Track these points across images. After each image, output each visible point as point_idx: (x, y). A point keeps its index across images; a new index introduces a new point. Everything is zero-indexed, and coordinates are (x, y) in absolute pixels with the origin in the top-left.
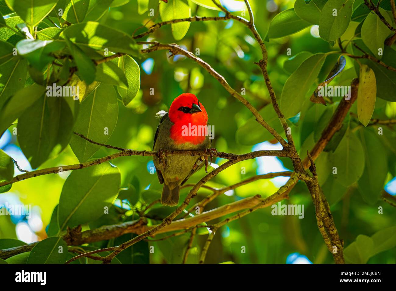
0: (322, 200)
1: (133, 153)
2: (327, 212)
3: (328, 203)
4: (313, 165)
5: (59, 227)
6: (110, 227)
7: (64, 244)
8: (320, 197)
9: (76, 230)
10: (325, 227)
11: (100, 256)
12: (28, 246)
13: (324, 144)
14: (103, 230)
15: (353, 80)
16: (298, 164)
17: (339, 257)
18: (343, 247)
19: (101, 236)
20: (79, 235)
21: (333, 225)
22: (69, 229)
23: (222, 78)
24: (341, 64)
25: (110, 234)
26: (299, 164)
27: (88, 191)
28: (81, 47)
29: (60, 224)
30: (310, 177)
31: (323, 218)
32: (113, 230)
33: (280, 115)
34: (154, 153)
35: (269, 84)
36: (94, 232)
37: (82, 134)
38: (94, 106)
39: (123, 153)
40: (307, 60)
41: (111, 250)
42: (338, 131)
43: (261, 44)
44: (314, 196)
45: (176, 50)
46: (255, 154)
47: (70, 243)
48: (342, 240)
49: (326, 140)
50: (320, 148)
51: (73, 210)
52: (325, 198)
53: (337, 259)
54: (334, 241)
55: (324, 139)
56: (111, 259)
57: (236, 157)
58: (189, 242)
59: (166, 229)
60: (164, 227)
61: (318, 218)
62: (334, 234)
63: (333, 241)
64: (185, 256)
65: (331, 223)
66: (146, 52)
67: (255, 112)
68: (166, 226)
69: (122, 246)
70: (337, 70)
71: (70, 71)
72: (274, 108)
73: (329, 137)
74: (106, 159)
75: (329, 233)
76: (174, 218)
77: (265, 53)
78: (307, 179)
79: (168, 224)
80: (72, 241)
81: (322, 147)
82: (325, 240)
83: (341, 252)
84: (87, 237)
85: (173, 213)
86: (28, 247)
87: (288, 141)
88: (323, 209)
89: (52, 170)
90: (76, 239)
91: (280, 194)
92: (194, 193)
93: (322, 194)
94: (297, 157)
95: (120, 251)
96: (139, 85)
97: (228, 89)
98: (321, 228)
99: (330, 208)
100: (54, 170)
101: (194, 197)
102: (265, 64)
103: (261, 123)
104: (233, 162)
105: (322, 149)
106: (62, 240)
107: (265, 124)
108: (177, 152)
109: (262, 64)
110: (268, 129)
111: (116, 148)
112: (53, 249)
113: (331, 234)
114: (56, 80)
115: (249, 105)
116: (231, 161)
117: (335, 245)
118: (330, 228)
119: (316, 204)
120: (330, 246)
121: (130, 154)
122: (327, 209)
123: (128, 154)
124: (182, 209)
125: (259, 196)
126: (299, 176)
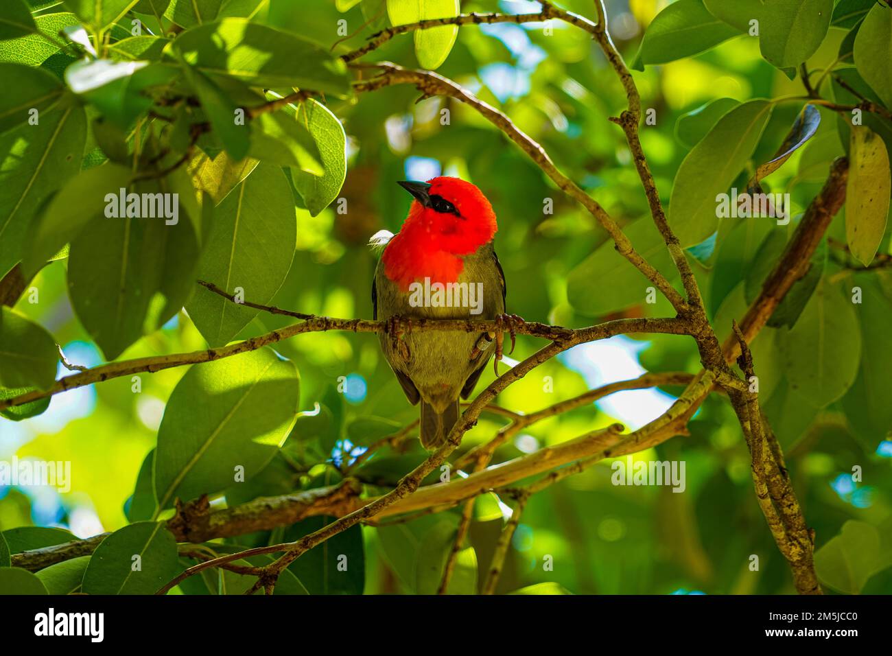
0: (766, 435)
1: (332, 325)
2: (776, 464)
3: (778, 443)
4: (747, 354)
5: (157, 502)
6: (274, 501)
7: (168, 539)
8: (762, 428)
9: (197, 507)
10: (772, 497)
11: (252, 566)
12: (85, 542)
13: (767, 309)
14: (259, 506)
15: (835, 162)
16: (711, 350)
17: (804, 568)
18: (812, 544)
19: (254, 520)
20: (202, 518)
21: (791, 494)
22: (181, 504)
23: (538, 149)
24: (809, 124)
25: (276, 517)
26: (714, 351)
27: (225, 416)
28: (216, 79)
29: (158, 494)
30: (739, 380)
31: (768, 477)
32: (281, 508)
33: (670, 238)
34: (379, 326)
35: (644, 168)
36: (238, 512)
37: (214, 282)
38: (240, 219)
39: (307, 325)
40: (730, 114)
41: (278, 552)
42: (800, 279)
43: (624, 77)
44: (748, 425)
45: (432, 84)
46: (612, 328)
47: (183, 537)
48: (811, 528)
49: (772, 299)
50: (760, 318)
51: (188, 462)
52: (773, 431)
53: (799, 573)
54: (793, 531)
55: (770, 296)
56: (278, 572)
57: (568, 335)
58: (456, 535)
59: (407, 503)
60: (402, 498)
61: (758, 475)
62: (792, 515)
63: (790, 532)
64: (447, 568)
65: (786, 488)
66: (364, 89)
67: (614, 230)
68: (407, 494)
69: (304, 542)
70: (800, 137)
71: (191, 132)
72: (655, 222)
73: (780, 293)
74: (270, 339)
75: (782, 511)
76: (425, 476)
77: (633, 97)
78: (733, 384)
79: (411, 490)
80: (186, 531)
81: (764, 316)
82: (773, 528)
83: (808, 556)
84: (222, 523)
85: (422, 465)
86: (84, 546)
87: (689, 297)
88: (769, 456)
89: (145, 364)
90: (195, 528)
91: (673, 419)
92: (472, 418)
93: (765, 422)
94: (709, 334)
95: (300, 553)
96: (344, 171)
97: (552, 174)
98: (762, 501)
99: (782, 455)
100: (147, 364)
101: (471, 428)
102: (634, 121)
103: (626, 256)
104: (561, 347)
105: (764, 319)
106: (165, 529)
107: (635, 258)
108: (433, 322)
109: (627, 121)
110: (642, 270)
111: (293, 314)
112: (143, 551)
113: (786, 514)
114: (157, 153)
115: (600, 212)
116: (557, 344)
117: (795, 539)
118: (783, 501)
119: (751, 443)
120: (783, 542)
121: (324, 326)
122: (777, 456)
123: (319, 326)
124: (442, 456)
125: (618, 427)
126: (715, 377)
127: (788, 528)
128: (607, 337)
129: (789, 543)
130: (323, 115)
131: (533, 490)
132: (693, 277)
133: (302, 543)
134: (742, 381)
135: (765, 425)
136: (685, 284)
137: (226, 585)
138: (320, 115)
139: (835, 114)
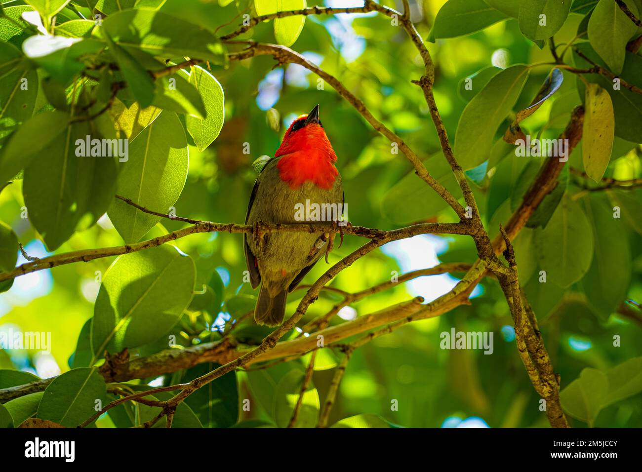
0: (525, 307)
1: (214, 228)
2: (532, 328)
3: (533, 313)
4: (510, 248)
5: (93, 353)
6: (175, 353)
7: (99, 380)
8: (521, 301)
9: (120, 357)
10: (529, 351)
11: (158, 400)
12: (41, 383)
13: (526, 215)
14: (165, 356)
15: (575, 110)
16: (485, 246)
17: (553, 402)
18: (558, 385)
19: (161, 366)
20: (124, 365)
21: (543, 349)
22: (109, 355)
24: (555, 83)
25: (176, 364)
26: (487, 247)
27: (143, 293)
28: (128, 50)
29: (94, 348)
30: (505, 267)
31: (526, 336)
32: (180, 357)
33: (455, 166)
34: (247, 229)
35: (437, 116)
36: (149, 360)
37: (129, 197)
39: (196, 228)
41: (176, 390)
42: (549, 193)
43: (422, 52)
44: (511, 300)
45: (284, 56)
46: (414, 230)
47: (111, 379)
48: (558, 374)
49: (530, 208)
50: (521, 220)
52: (530, 305)
53: (549, 405)
54: (544, 375)
55: (528, 205)
56: (177, 405)
57: (382, 235)
58: (304, 379)
59: (268, 355)
60: (265, 352)
61: (519, 335)
62: (544, 364)
63: (542, 376)
65: (539, 345)
66: (236, 59)
67: (414, 160)
68: (268, 350)
69: (195, 383)
70: (548, 92)
71: (112, 88)
72: (445, 154)
73: (535, 203)
74: (170, 238)
75: (536, 361)
76: (281, 336)
77: (429, 66)
78: (501, 270)
79: (271, 347)
80: (113, 374)
81: (524, 219)
82: (530, 374)
83: (555, 393)
84: (138, 368)
86: (40, 386)
88: (527, 322)
89: (80, 256)
90: (119, 372)
91: (457, 294)
92: (314, 295)
93: (524, 298)
94: (483, 234)
95: (192, 391)
96: (222, 119)
97: (370, 120)
98: (522, 354)
99: (537, 321)
100: (83, 256)
101: (313, 302)
102: (430, 83)
103: (424, 178)
104: (377, 244)
105: (524, 222)
106: (97, 373)
107: (430, 180)
108: (286, 226)
109: (425, 83)
110: (435, 189)
111: (186, 221)
112: (82, 388)
113: (539, 364)
114: (88, 103)
115: (405, 147)
116: (374, 242)
117: (546, 381)
118: (537, 354)
119: (514, 313)
120: (538, 383)
121: (209, 228)
122: (533, 322)
123: (205, 228)
124: (293, 322)
125: (420, 299)
126: (487, 265)
127: (541, 373)
128: (410, 237)
129: (542, 384)
130: (208, 79)
131: (357, 345)
132: (472, 193)
133: (193, 384)
134: (507, 268)
135: (524, 299)
136: (466, 199)
137: (140, 413)
138: (206, 79)
139: (575, 75)
